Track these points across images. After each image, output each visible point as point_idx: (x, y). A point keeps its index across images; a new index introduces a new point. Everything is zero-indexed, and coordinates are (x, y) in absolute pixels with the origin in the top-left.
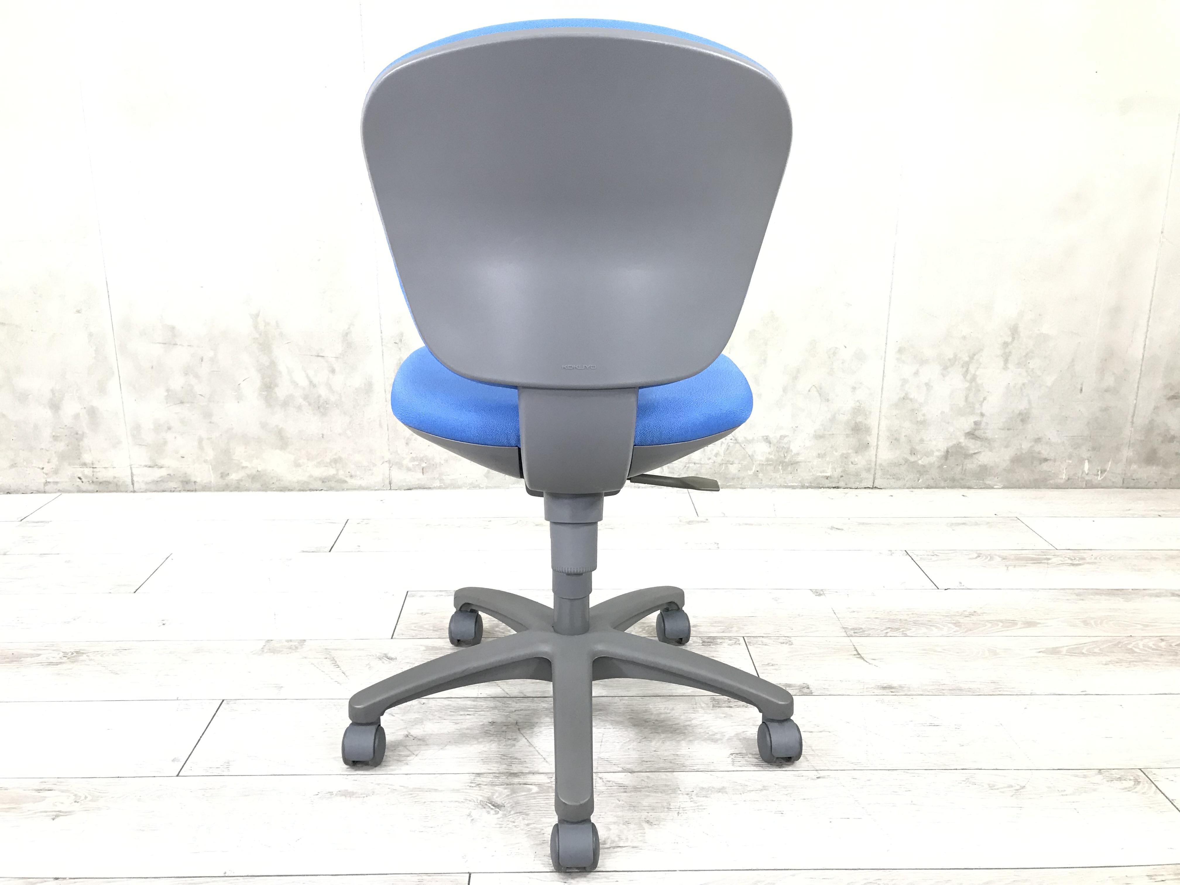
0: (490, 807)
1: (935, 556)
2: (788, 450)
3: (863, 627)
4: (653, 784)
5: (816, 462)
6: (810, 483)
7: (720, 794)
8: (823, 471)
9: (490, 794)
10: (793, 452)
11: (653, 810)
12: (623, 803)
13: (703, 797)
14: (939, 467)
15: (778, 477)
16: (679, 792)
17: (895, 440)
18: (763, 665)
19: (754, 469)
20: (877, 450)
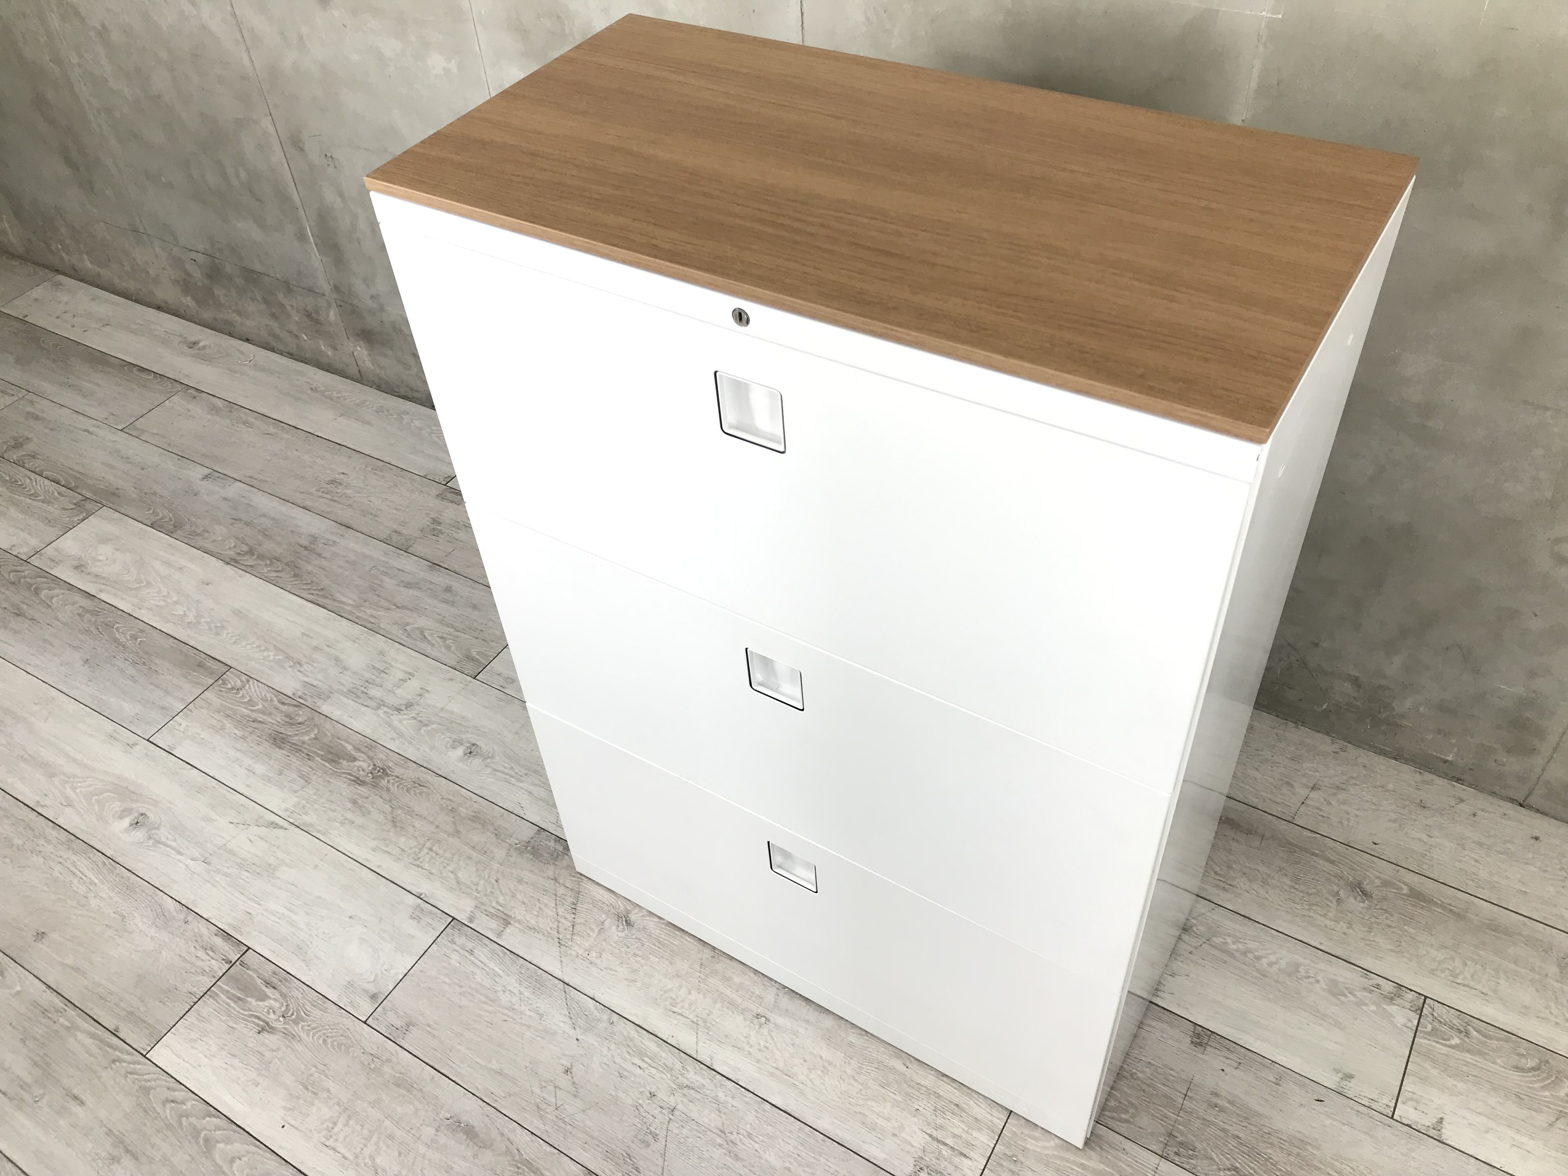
1: (1463, 1034)
2: (1387, 706)
3: (1199, 1146)
5: (1430, 736)
8: (1440, 752)
10: (1396, 711)
15: (1362, 730)
18: (1005, 1154)
19: (1324, 707)
20: (1547, 763)
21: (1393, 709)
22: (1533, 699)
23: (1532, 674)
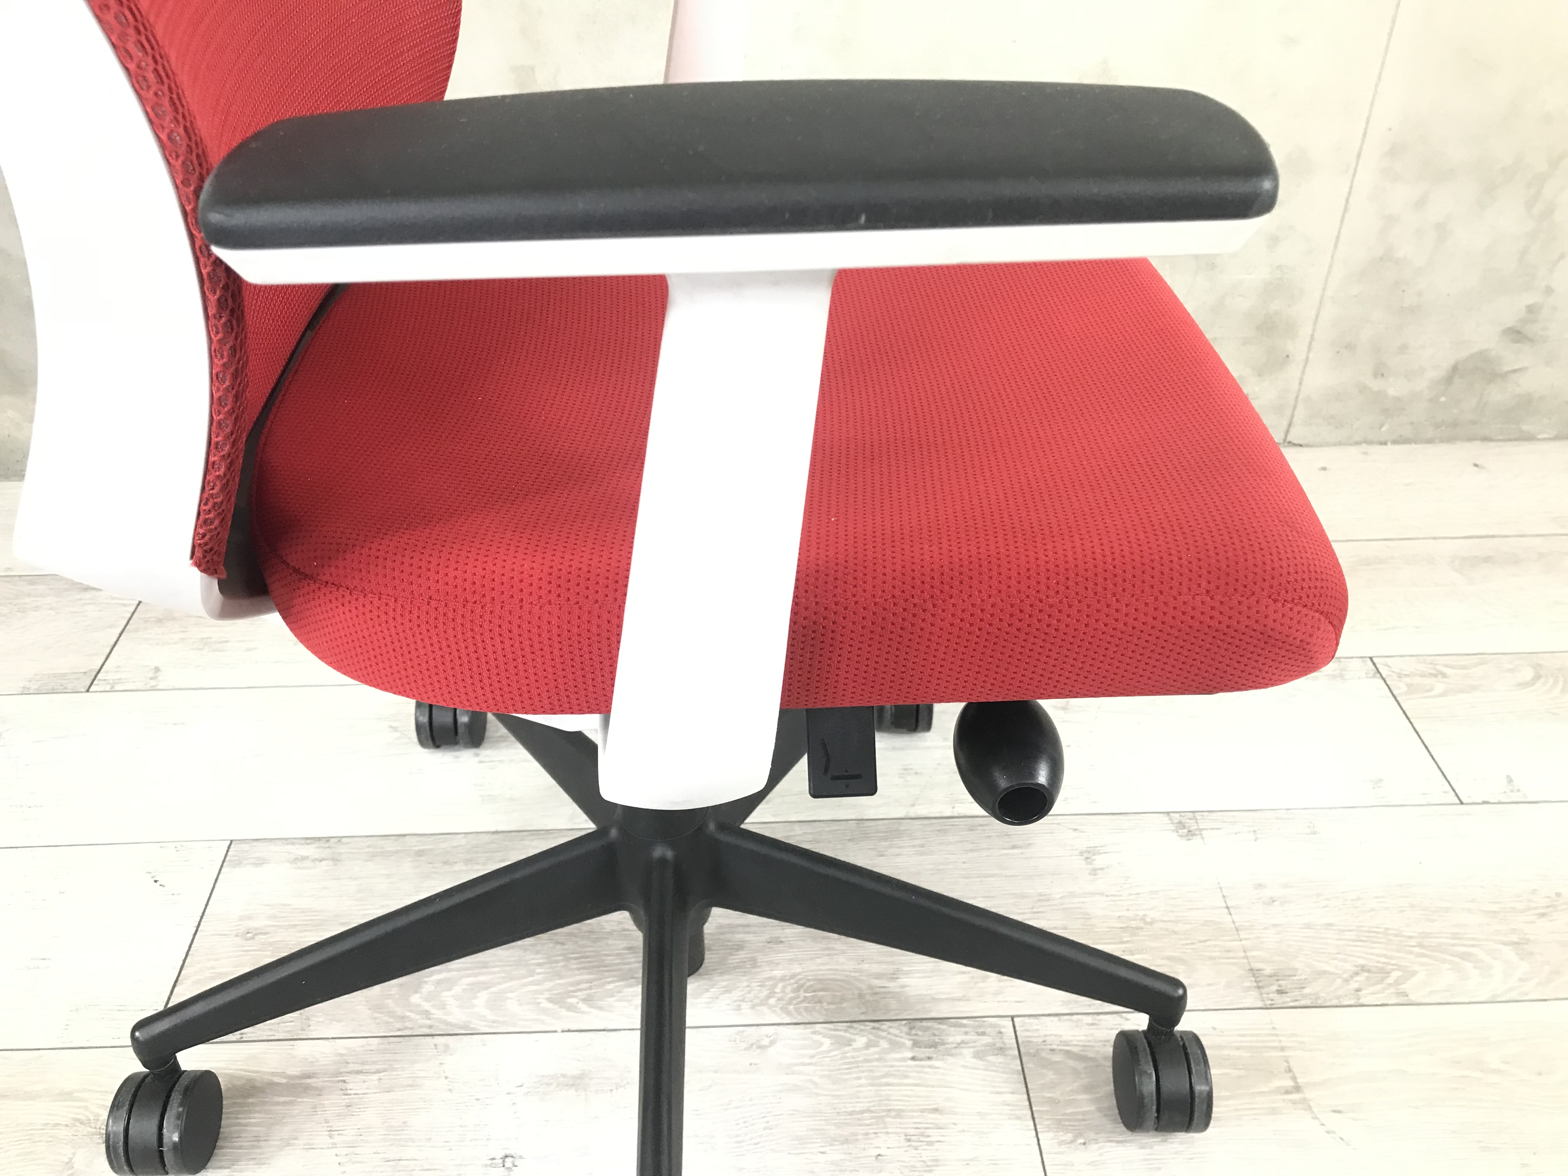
1: (1440, 677)
3: (1298, 965)
14: (1431, 400)
17: (1346, 347)
20: (1305, 367)
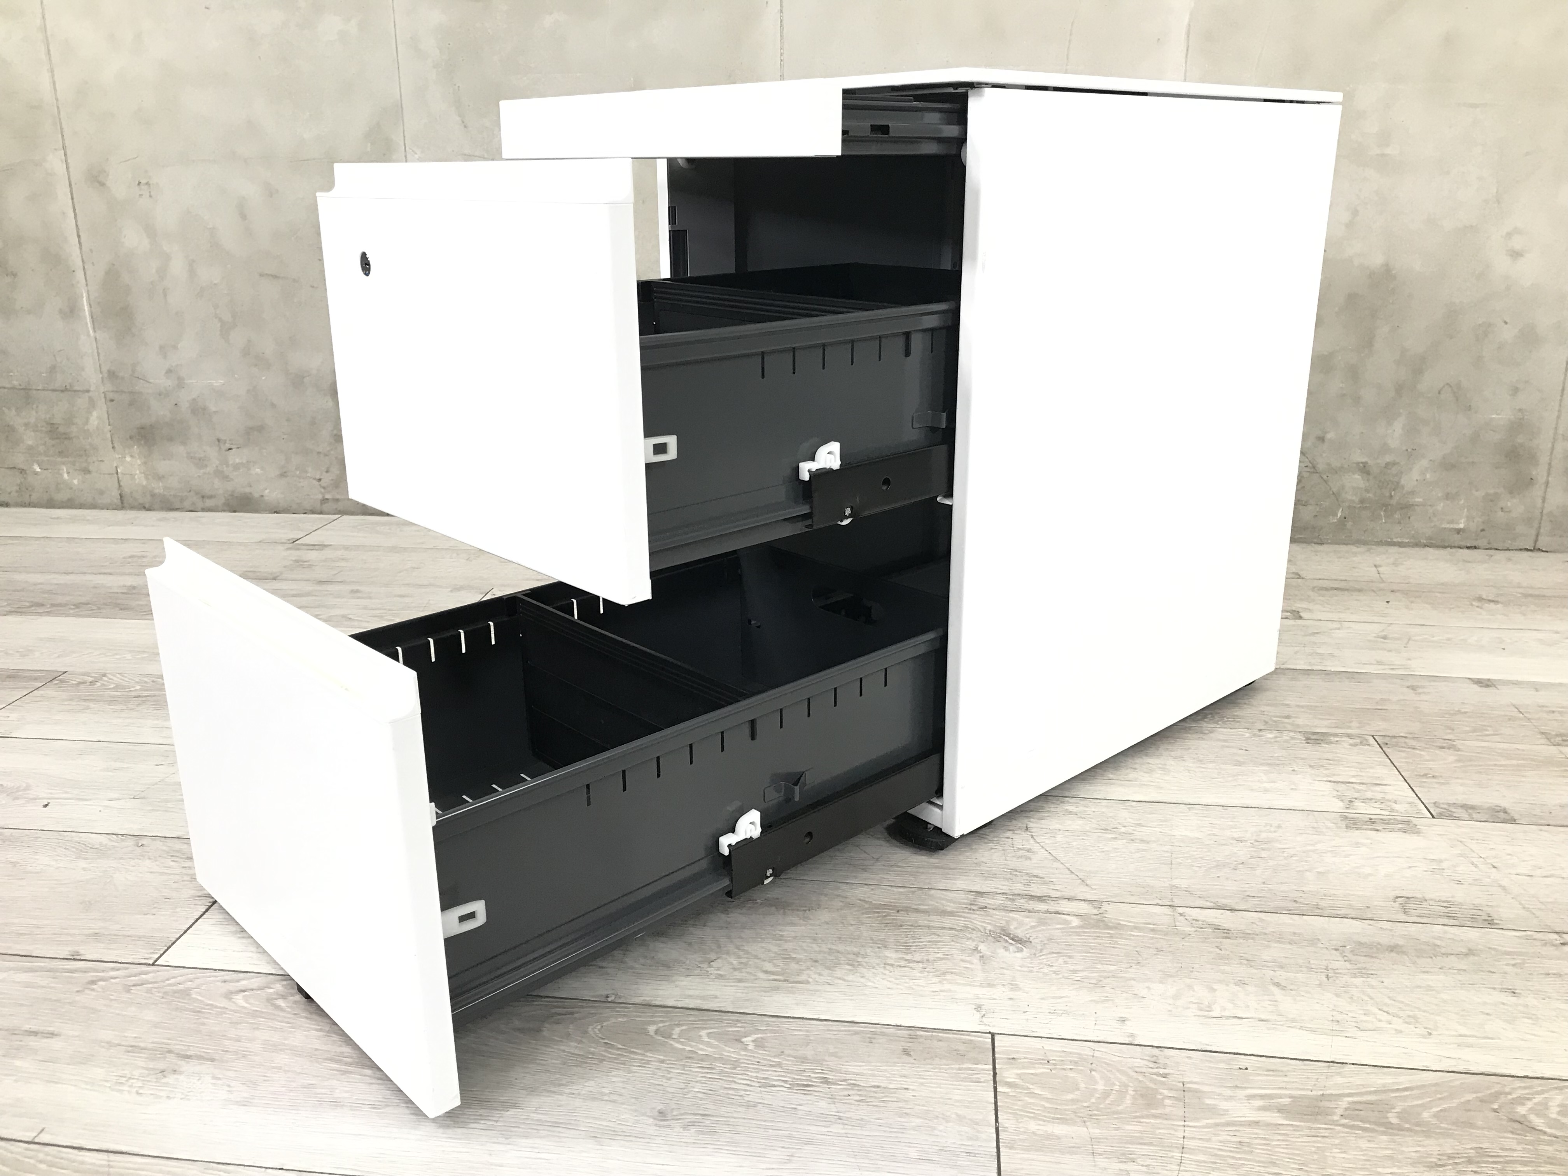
0: (1007, 941)
2: (1397, 486)
4: (1273, 930)
5: (1440, 506)
6: (1431, 539)
7: (1393, 954)
8: (1452, 522)
9: (1004, 922)
10: (1405, 489)
11: (1282, 967)
12: (1228, 953)
13: (1365, 956)
15: (1378, 528)
16: (1320, 945)
18: (1416, 776)
19: (1339, 515)
21: (1403, 487)
22: (1520, 419)
23: (1515, 391)
